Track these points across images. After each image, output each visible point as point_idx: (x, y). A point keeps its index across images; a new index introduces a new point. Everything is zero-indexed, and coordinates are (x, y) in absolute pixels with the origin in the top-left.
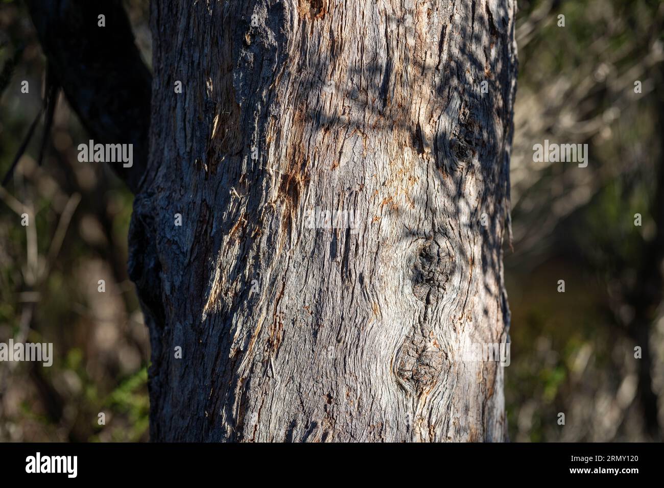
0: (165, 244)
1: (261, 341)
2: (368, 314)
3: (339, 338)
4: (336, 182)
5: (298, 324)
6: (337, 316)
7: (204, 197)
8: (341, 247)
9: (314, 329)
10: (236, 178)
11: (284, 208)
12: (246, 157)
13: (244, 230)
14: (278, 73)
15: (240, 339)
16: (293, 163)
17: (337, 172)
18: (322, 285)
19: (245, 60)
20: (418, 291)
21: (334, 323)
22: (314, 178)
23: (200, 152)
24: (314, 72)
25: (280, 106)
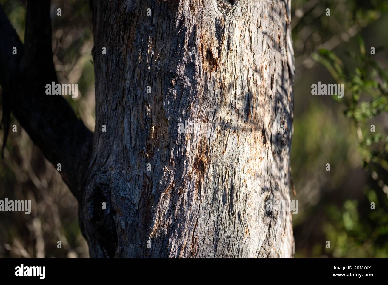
0: (120, 199)
1: (186, 252)
2: (243, 234)
3: (229, 248)
4: (224, 162)
5: (206, 242)
6: (227, 236)
7: (145, 172)
8: (228, 197)
9: (215, 244)
10: (166, 161)
11: (196, 176)
12: (173, 148)
13: (173, 190)
14: (192, 101)
15: (174, 252)
16: (201, 151)
17: (225, 156)
18: (218, 219)
19: (171, 94)
20: (265, 220)
21: (225, 240)
22: (213, 159)
23: (142, 146)
24: (211, 100)
25: (194, 120)
